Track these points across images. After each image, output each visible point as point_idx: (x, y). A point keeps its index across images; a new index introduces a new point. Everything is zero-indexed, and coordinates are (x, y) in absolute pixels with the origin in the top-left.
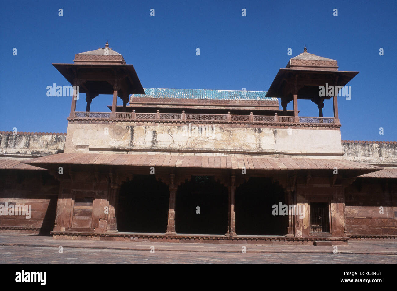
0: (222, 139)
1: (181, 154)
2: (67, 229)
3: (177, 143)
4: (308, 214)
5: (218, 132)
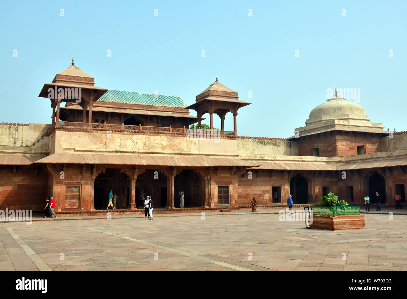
0: (166, 144)
1: (140, 155)
2: (62, 209)
3: (137, 147)
5: (164, 140)
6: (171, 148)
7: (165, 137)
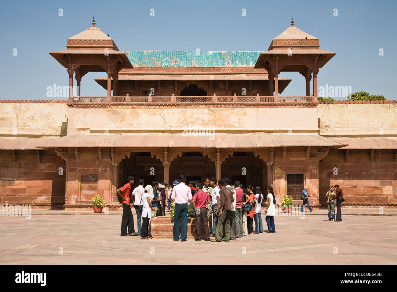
0: (208, 119)
1: (172, 134)
2: (77, 202)
3: (169, 125)
4: (285, 184)
5: (205, 113)
6: (215, 124)
7: (207, 109)
